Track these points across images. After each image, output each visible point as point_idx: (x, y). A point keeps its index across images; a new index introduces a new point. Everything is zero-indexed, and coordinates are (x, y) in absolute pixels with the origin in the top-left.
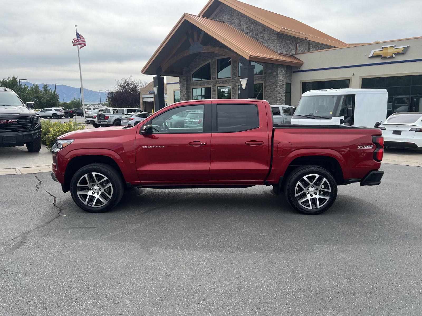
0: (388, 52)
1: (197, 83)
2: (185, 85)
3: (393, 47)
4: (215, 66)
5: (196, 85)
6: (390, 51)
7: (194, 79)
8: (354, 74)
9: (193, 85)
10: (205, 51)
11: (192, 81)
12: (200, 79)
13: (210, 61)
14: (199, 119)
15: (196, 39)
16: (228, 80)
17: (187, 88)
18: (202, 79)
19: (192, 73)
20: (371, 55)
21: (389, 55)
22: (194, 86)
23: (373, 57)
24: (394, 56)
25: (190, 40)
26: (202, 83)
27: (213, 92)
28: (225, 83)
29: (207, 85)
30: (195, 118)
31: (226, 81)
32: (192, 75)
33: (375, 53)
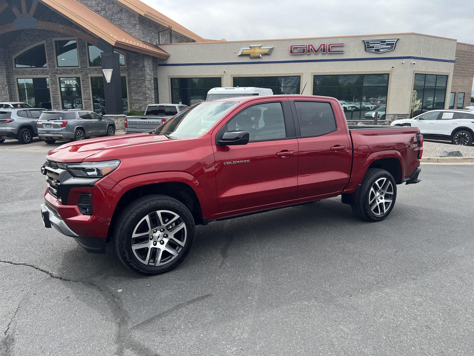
0: (256, 51)
1: (25, 71)
2: (5, 74)
3: (260, 47)
4: (53, 49)
5: (23, 74)
6: (258, 51)
7: (17, 66)
8: (225, 72)
9: (18, 73)
10: (43, 28)
11: (16, 68)
12: (30, 66)
13: (44, 42)
14: (62, 121)
15: (24, 10)
16: (74, 69)
17: (7, 77)
18: (32, 66)
19: (14, 57)
20: (240, 53)
21: (257, 55)
22: (19, 75)
23: (242, 55)
24: (261, 56)
25: (15, 10)
26: (33, 71)
27: (53, 84)
28: (71, 74)
29: (42, 74)
30: (56, 120)
31: (72, 70)
32: (15, 59)
33: (244, 51)
